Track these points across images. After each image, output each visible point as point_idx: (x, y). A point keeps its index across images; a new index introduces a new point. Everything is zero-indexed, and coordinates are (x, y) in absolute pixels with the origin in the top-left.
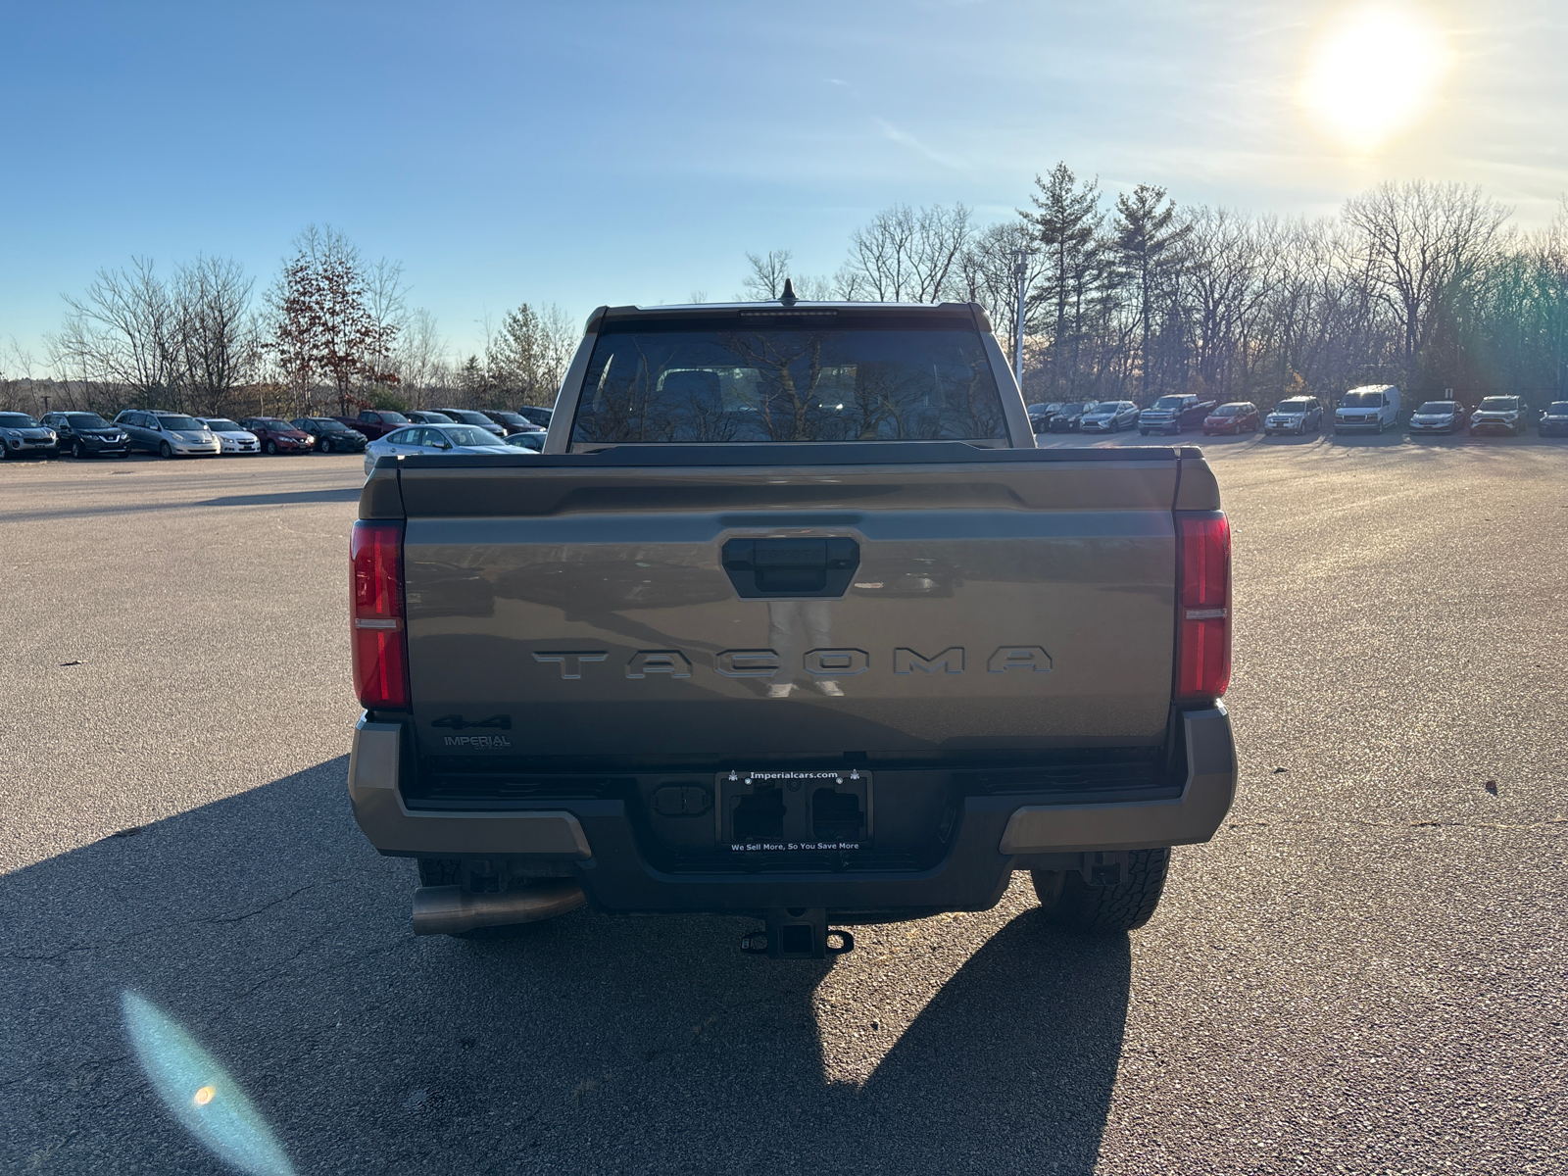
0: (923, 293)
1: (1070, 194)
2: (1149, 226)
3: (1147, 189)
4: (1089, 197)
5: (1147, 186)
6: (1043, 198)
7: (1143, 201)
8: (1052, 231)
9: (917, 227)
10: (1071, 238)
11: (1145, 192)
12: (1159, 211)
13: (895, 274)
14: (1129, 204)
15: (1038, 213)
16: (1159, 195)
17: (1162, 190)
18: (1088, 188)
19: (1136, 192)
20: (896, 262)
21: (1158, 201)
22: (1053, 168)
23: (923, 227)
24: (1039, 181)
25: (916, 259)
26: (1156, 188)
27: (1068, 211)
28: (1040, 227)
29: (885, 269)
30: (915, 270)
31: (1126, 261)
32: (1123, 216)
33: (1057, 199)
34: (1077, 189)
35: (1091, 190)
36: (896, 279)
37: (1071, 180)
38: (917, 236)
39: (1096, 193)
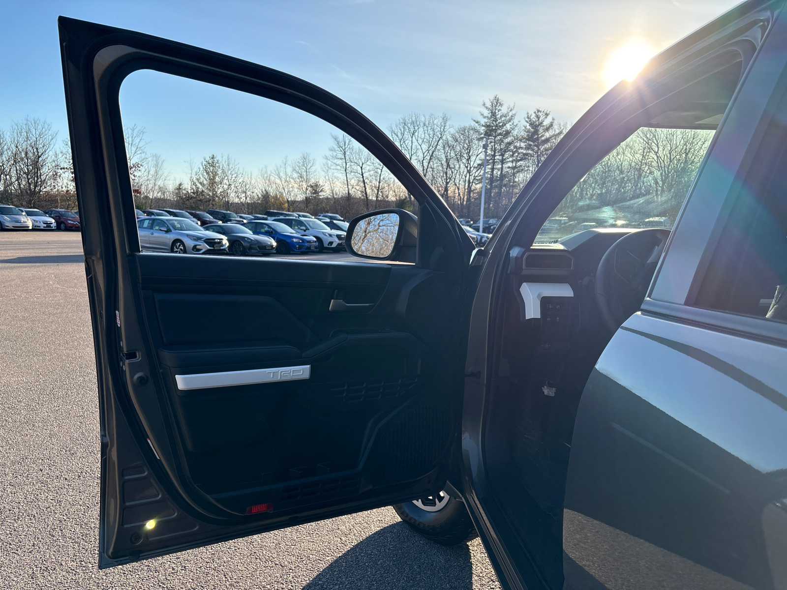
0: (423, 160)
1: (500, 112)
2: (541, 130)
3: (540, 111)
4: (510, 114)
5: (541, 110)
6: (487, 113)
7: (538, 117)
8: (490, 131)
9: (422, 124)
10: (500, 134)
11: (539, 113)
12: (546, 122)
13: (410, 148)
14: (532, 118)
15: (483, 121)
16: (547, 115)
17: (548, 112)
18: (510, 110)
19: (535, 113)
20: (411, 142)
21: (546, 118)
22: (492, 98)
23: (425, 125)
24: (484, 104)
25: (420, 141)
26: (545, 111)
27: (499, 121)
28: (483, 128)
29: (405, 146)
30: (420, 147)
31: (528, 147)
32: (528, 124)
33: (494, 114)
34: (504, 110)
35: (511, 110)
36: (410, 151)
37: (501, 105)
38: (421, 129)
39: (514, 112)
